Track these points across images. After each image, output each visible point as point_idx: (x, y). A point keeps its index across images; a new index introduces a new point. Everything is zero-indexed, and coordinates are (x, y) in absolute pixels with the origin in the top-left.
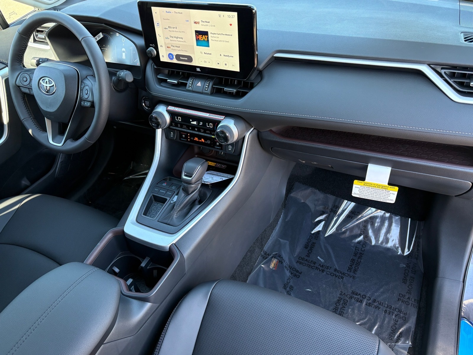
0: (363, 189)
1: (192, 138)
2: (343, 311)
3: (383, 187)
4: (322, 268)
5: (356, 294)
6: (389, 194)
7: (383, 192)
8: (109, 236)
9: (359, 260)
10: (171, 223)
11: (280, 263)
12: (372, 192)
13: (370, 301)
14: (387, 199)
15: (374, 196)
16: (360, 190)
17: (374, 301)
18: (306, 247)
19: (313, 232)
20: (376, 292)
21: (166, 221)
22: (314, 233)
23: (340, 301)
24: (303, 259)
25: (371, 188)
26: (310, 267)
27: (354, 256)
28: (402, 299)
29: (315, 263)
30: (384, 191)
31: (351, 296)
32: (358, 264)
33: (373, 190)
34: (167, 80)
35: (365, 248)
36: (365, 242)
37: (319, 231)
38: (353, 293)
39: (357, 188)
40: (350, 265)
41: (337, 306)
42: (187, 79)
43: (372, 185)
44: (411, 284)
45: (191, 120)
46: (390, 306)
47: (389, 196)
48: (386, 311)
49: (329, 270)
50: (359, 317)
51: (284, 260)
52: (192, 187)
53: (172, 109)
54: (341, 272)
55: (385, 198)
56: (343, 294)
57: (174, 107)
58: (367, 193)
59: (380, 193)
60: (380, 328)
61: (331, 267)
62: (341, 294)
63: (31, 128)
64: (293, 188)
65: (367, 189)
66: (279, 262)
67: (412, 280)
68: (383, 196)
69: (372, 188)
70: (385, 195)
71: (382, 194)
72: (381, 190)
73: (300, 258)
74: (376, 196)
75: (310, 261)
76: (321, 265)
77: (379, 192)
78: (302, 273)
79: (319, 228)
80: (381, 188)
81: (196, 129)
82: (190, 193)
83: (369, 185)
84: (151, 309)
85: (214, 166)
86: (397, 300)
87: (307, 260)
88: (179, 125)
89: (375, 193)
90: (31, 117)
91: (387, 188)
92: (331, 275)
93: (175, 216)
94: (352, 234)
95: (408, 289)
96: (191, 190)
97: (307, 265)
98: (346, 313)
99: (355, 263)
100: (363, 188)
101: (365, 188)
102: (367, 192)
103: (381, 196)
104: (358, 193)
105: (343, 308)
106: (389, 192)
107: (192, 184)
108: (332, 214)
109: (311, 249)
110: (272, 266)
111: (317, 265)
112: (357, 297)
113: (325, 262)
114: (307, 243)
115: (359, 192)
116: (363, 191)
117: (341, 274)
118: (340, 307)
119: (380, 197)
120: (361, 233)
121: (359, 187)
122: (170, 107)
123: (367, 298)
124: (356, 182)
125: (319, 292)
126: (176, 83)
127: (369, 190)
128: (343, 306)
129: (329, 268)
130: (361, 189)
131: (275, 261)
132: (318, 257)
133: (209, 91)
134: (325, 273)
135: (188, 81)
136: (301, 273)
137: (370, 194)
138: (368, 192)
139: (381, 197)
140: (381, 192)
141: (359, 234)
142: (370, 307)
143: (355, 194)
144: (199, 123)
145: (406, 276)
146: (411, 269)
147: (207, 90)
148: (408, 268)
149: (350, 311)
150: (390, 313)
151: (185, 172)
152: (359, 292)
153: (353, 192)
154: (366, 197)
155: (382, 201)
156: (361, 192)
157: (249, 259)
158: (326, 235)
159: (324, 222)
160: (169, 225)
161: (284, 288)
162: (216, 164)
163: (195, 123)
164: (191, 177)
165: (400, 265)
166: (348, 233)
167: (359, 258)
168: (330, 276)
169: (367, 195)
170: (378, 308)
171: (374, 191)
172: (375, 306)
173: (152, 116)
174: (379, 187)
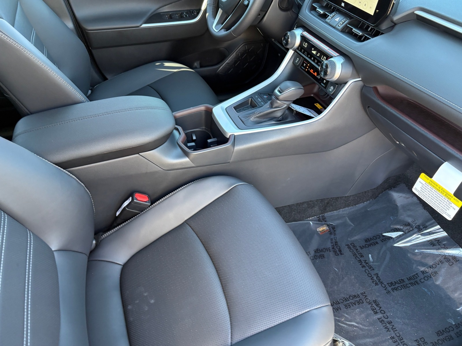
0: (425, 188)
1: (309, 69)
2: (351, 306)
3: (447, 194)
4: (365, 264)
5: (377, 305)
6: (450, 206)
7: (444, 201)
8: (202, 108)
9: (409, 285)
10: (244, 122)
11: (330, 233)
12: (434, 195)
13: (385, 320)
14: (445, 211)
15: (433, 201)
16: (422, 188)
17: (390, 323)
18: (367, 240)
19: (384, 234)
20: (398, 318)
21: (242, 119)
22: (385, 236)
23: (355, 297)
24: (354, 246)
25: (434, 190)
26: (355, 256)
27: (407, 279)
28: (420, 342)
29: (362, 256)
30: (446, 201)
31: (370, 302)
32: (405, 287)
33: (436, 193)
34: (317, 8)
35: (425, 281)
36: (430, 275)
37: (391, 238)
38: (375, 302)
39: (421, 183)
40: (395, 282)
41: (349, 298)
42: (331, 12)
43: (436, 187)
44: (444, 341)
45: (313, 49)
46: (402, 338)
47: (449, 208)
48: (393, 337)
49: (369, 270)
50: (361, 321)
51: (335, 234)
52: (277, 103)
53: (305, 34)
54: (380, 280)
55: (443, 209)
56: (364, 294)
57: (308, 34)
58: (428, 195)
59: (440, 201)
60: (374, 344)
61: (373, 269)
62: (361, 294)
63: (209, 13)
64: (396, 187)
65: (431, 189)
66: (329, 231)
67: (449, 338)
68: (443, 206)
69: (436, 191)
70: (445, 206)
71: (442, 203)
72: (444, 197)
73: (353, 244)
74: (435, 202)
75: (359, 252)
76: (367, 262)
77: (440, 199)
78: (343, 255)
79: (394, 235)
80: (444, 195)
81: (312, 59)
82: (274, 107)
83: (434, 185)
84: (186, 163)
85: (319, 108)
86: (415, 340)
87: (357, 249)
88: (303, 51)
89: (436, 198)
90: (214, 5)
91: (450, 198)
92: (368, 275)
93: (251, 119)
94: (423, 261)
95: (436, 341)
96: (275, 105)
97: (354, 253)
98: (352, 310)
99: (402, 284)
100: (426, 186)
101: (429, 188)
102: (428, 192)
103: (440, 204)
104: (419, 189)
105: (353, 304)
106: (451, 204)
107: (279, 100)
108: (416, 230)
109: (370, 245)
110: (320, 229)
111: (362, 259)
112: (375, 307)
113: (373, 262)
114: (371, 238)
115: (421, 189)
116: (425, 190)
117: (378, 281)
118: (351, 301)
119: (438, 205)
120: (433, 265)
121: (424, 183)
122: (305, 32)
123: (385, 315)
124: (423, 175)
125: (344, 278)
126: (321, 13)
127: (431, 192)
128: (355, 303)
129: (372, 269)
130: (424, 187)
131: (325, 228)
132: (370, 255)
133: (340, 27)
134: (364, 269)
135: (330, 14)
136: (341, 254)
137: (430, 196)
138: (430, 193)
139: (440, 206)
140: (442, 200)
141: (430, 265)
142: (381, 323)
143: (416, 189)
144: (317, 53)
145: (445, 331)
146: (458, 331)
147: (339, 27)
148: (456, 327)
149: (358, 311)
150: (395, 342)
151: (280, 88)
152: (381, 305)
153: (414, 187)
154: (425, 198)
155: (438, 211)
156: (422, 190)
157: (303, 209)
158: (395, 245)
159: (403, 233)
160: (243, 122)
161: (315, 251)
162: (322, 108)
163: (314, 52)
164: (281, 93)
165: (450, 319)
166: (420, 257)
167: (412, 284)
168: (366, 274)
169: (427, 196)
170: (387, 329)
171: (436, 196)
172: (386, 326)
173: (287, 33)
174: (443, 192)
